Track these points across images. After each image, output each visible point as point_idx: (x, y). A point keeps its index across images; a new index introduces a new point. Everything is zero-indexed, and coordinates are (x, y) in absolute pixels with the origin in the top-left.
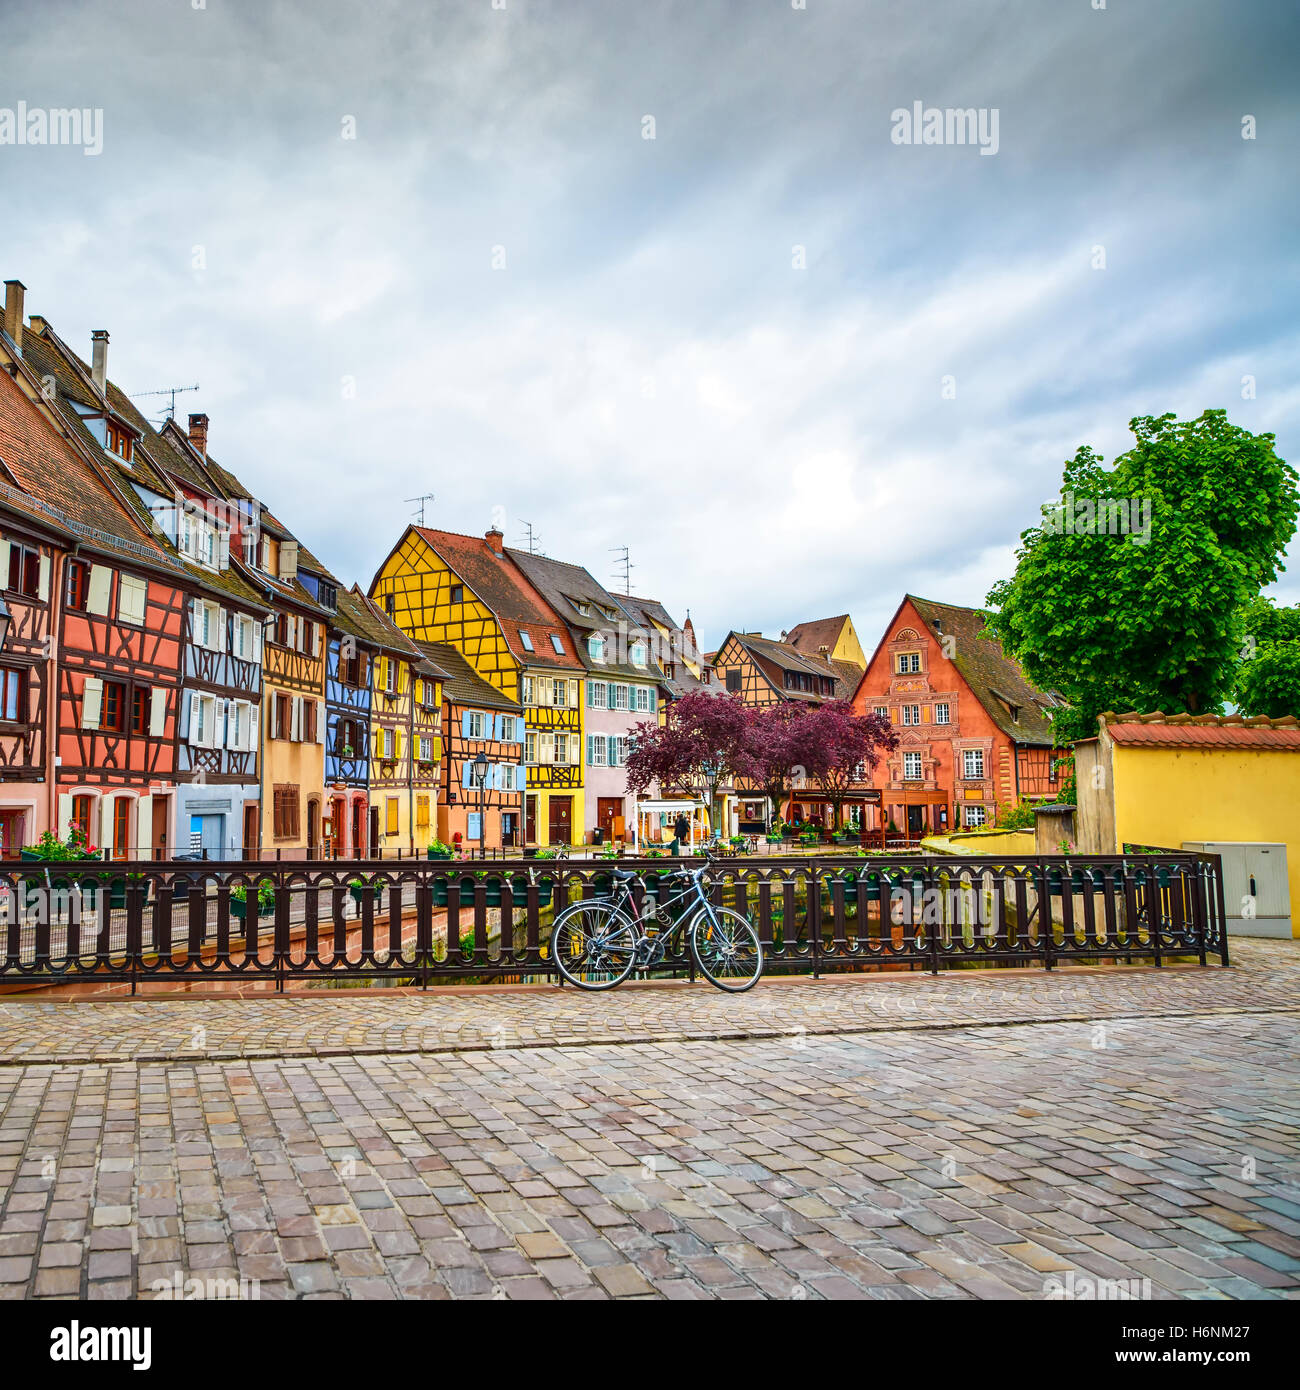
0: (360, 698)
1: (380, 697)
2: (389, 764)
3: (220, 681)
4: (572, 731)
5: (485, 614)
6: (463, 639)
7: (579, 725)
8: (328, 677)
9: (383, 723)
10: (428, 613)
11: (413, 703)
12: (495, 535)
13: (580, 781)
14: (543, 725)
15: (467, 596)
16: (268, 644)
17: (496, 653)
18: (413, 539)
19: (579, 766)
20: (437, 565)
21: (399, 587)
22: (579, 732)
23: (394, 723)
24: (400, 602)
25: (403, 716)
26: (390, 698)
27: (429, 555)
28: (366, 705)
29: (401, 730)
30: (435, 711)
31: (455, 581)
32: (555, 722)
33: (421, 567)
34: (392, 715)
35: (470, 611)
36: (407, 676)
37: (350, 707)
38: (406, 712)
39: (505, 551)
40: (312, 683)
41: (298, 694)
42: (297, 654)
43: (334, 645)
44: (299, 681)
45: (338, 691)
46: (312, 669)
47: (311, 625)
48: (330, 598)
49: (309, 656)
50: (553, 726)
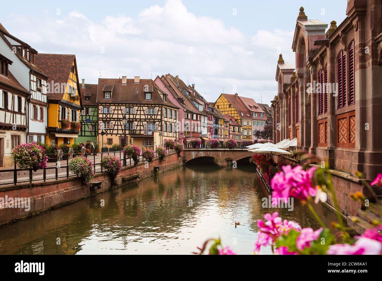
0: (217, 126)
1: (220, 125)
2: (221, 135)
4: (251, 130)
5: (235, 110)
6: (231, 114)
7: (251, 128)
8: (214, 123)
9: (220, 129)
10: (225, 109)
11: (224, 126)
12: (237, 94)
13: (251, 138)
14: (245, 129)
15: (232, 106)
16: (208, 120)
17: (237, 116)
18: (222, 96)
19: (251, 136)
20: (227, 101)
21: (220, 104)
23: (222, 129)
24: (220, 107)
26: (221, 125)
27: (225, 99)
29: (223, 130)
30: (228, 127)
31: (230, 104)
33: (224, 101)
35: (232, 109)
39: (238, 97)
40: (212, 124)
41: (210, 126)
42: (210, 120)
43: (214, 118)
44: (210, 124)
45: (215, 125)
46: (212, 122)
47: (212, 116)
48: (213, 111)
49: (212, 120)
50: (247, 129)
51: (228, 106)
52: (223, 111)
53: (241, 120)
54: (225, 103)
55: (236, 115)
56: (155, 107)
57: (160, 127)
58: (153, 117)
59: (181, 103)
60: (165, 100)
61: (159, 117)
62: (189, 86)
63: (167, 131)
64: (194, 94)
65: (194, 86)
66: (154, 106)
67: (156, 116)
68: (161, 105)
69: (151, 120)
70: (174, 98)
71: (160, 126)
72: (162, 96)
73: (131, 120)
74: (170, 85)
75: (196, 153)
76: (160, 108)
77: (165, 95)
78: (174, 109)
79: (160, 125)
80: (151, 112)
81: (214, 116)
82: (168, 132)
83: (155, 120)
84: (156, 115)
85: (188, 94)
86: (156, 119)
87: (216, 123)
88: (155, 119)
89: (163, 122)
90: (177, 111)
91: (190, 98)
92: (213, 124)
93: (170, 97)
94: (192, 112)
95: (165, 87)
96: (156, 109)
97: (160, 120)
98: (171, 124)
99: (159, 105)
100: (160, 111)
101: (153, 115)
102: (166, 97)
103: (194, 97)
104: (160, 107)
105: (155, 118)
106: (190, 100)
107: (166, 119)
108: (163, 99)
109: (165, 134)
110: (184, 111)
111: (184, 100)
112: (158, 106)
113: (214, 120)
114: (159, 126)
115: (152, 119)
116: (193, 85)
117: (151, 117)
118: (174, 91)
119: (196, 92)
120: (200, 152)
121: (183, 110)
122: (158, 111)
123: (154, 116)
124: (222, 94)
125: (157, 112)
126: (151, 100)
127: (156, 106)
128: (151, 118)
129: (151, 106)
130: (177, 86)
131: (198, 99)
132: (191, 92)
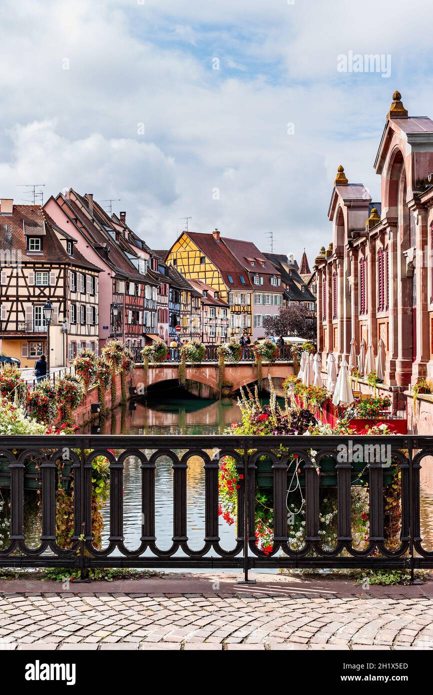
0: (177, 307)
1: (182, 305)
4: (248, 314)
5: (214, 269)
6: (205, 278)
7: (251, 311)
8: (169, 301)
9: (183, 314)
10: (191, 267)
11: (192, 307)
12: (217, 233)
14: (237, 312)
15: (207, 261)
16: (158, 294)
18: (185, 237)
19: (251, 327)
20: (195, 248)
21: (179, 256)
22: (251, 314)
23: (186, 314)
24: (179, 262)
25: (189, 311)
26: (185, 306)
27: (192, 244)
28: (179, 309)
29: (188, 316)
30: (199, 308)
31: (202, 255)
33: (188, 249)
34: (186, 311)
35: (208, 268)
36: (190, 297)
37: (175, 310)
39: (221, 239)
40: (166, 304)
41: (163, 308)
42: (163, 295)
43: (171, 290)
44: (163, 304)
45: (171, 305)
46: (165, 300)
47: (165, 285)
48: (167, 273)
49: (165, 295)
50: (241, 312)
51: (198, 260)
52: (187, 271)
53: (228, 293)
54: (192, 254)
55: (215, 281)
56: (51, 268)
57: (62, 314)
58: (47, 291)
59: (104, 258)
60: (72, 253)
61: (60, 292)
62: (115, 216)
63: (75, 322)
64: (127, 237)
65: (124, 216)
66: (49, 266)
67: (52, 289)
68: (63, 264)
69: (41, 299)
70: (87, 247)
71: (61, 312)
72: (64, 244)
74: (76, 216)
76: (63, 270)
77: (71, 241)
78: (90, 272)
79: (62, 309)
80: (42, 280)
81: (170, 285)
82: (79, 325)
83: (51, 299)
84: (53, 287)
85: (113, 235)
86: (54, 296)
87: (176, 300)
88: (50, 296)
89: (69, 302)
90: (96, 278)
91: (118, 245)
92: (167, 302)
93: (82, 246)
94: (127, 278)
95: (68, 222)
96: (53, 274)
97: (61, 299)
98: (85, 307)
99: (60, 264)
100: (62, 278)
101: (45, 287)
102: (72, 245)
103: (126, 241)
104: (62, 268)
105: (52, 295)
106: (120, 250)
107: (73, 296)
108: (67, 250)
109: (73, 329)
110: (111, 277)
111: (109, 251)
112: (58, 266)
113: (171, 294)
114: (60, 312)
115: (45, 296)
116: (123, 214)
117: (42, 292)
118: (86, 229)
119: (130, 231)
121: (109, 274)
122: (58, 278)
123: (48, 289)
125: (56, 280)
126: (42, 254)
127: (53, 266)
128: (42, 294)
129: (43, 267)
130: (90, 218)
131: (134, 246)
132: (121, 230)
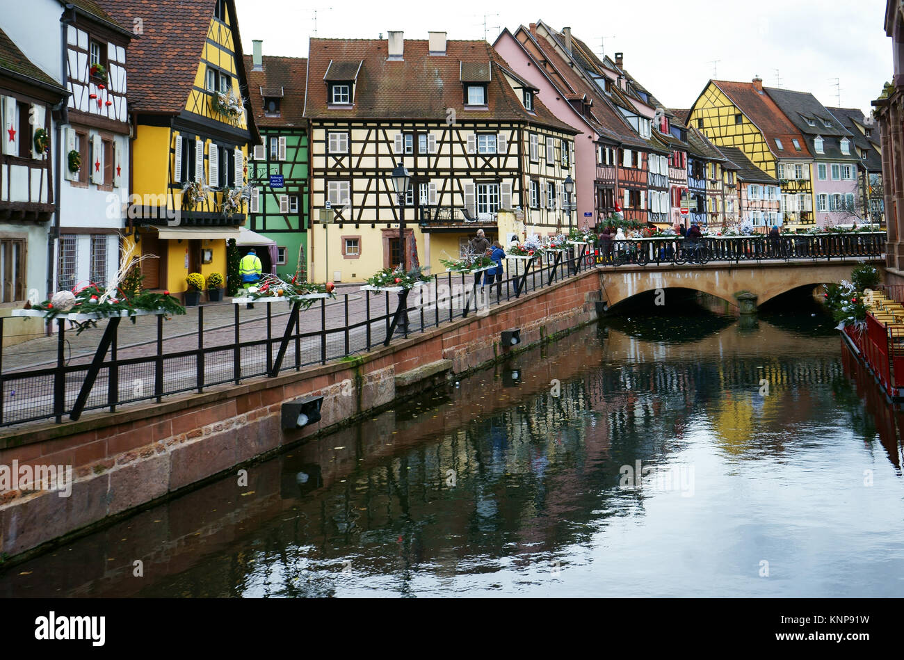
0: (701, 184)
1: (709, 182)
2: (714, 215)
3: (657, 186)
4: (807, 193)
5: (755, 131)
6: (744, 144)
7: (811, 189)
8: (689, 176)
9: (711, 195)
10: (723, 129)
11: (724, 184)
12: (758, 81)
13: (813, 220)
14: (791, 190)
15: (745, 120)
16: (669, 166)
17: (763, 152)
18: (712, 87)
19: (812, 212)
20: (727, 103)
21: (706, 115)
22: (811, 193)
23: (716, 195)
24: (706, 123)
25: (719, 191)
26: (713, 183)
27: (722, 97)
28: (704, 187)
29: (719, 198)
30: (734, 186)
31: (737, 112)
32: (797, 188)
33: (718, 104)
34: (714, 191)
35: (747, 129)
36: (720, 170)
37: (697, 189)
38: (721, 189)
39: (764, 90)
40: (683, 180)
41: (679, 186)
42: (678, 168)
43: (690, 161)
44: (679, 180)
45: (692, 183)
46: (683, 174)
47: (681, 154)
48: (684, 137)
49: (682, 168)
50: (796, 190)
51: (732, 120)
52: (718, 135)
53: (776, 165)
54: (724, 111)
55: (758, 147)
56: (499, 128)
57: (517, 195)
58: (494, 163)
59: (583, 114)
60: (532, 107)
61: (513, 163)
62: (607, 58)
63: (539, 206)
64: (624, 86)
65: (621, 58)
66: (496, 125)
67: (502, 159)
68: (519, 124)
69: (486, 174)
70: (558, 99)
71: (516, 192)
72: (519, 94)
73: (423, 174)
74: (544, 57)
75: (637, 276)
76: (516, 132)
77: (529, 90)
78: (560, 135)
79: (517, 188)
80: (487, 146)
81: (688, 153)
82: (545, 211)
83: (500, 173)
84: (503, 155)
85: (601, 83)
86: (504, 169)
87: (698, 173)
88: (498, 170)
89: (527, 179)
90: (570, 143)
91: (611, 100)
92: (686, 178)
93: (547, 96)
94: (619, 143)
95: (529, 64)
96: (502, 138)
97: (515, 173)
98: (553, 184)
99: (511, 122)
100: (515, 142)
101: (491, 156)
102: (533, 95)
103: (624, 93)
104: (515, 128)
105: (501, 166)
106: (611, 104)
107: (534, 170)
108: (525, 102)
109: (535, 216)
110: (594, 142)
111: (592, 105)
112: (509, 125)
113: (690, 167)
114: (514, 191)
115: (492, 169)
116: (619, 56)
117: (487, 163)
118: (559, 75)
119: (629, 79)
120: (651, 275)
121: (590, 137)
122: (510, 142)
123: (495, 159)
124: (710, 83)
125: (507, 145)
126: (486, 109)
127: (502, 125)
128: (487, 167)
129: (487, 128)
130: (568, 61)
131: (635, 100)
132: (614, 77)
